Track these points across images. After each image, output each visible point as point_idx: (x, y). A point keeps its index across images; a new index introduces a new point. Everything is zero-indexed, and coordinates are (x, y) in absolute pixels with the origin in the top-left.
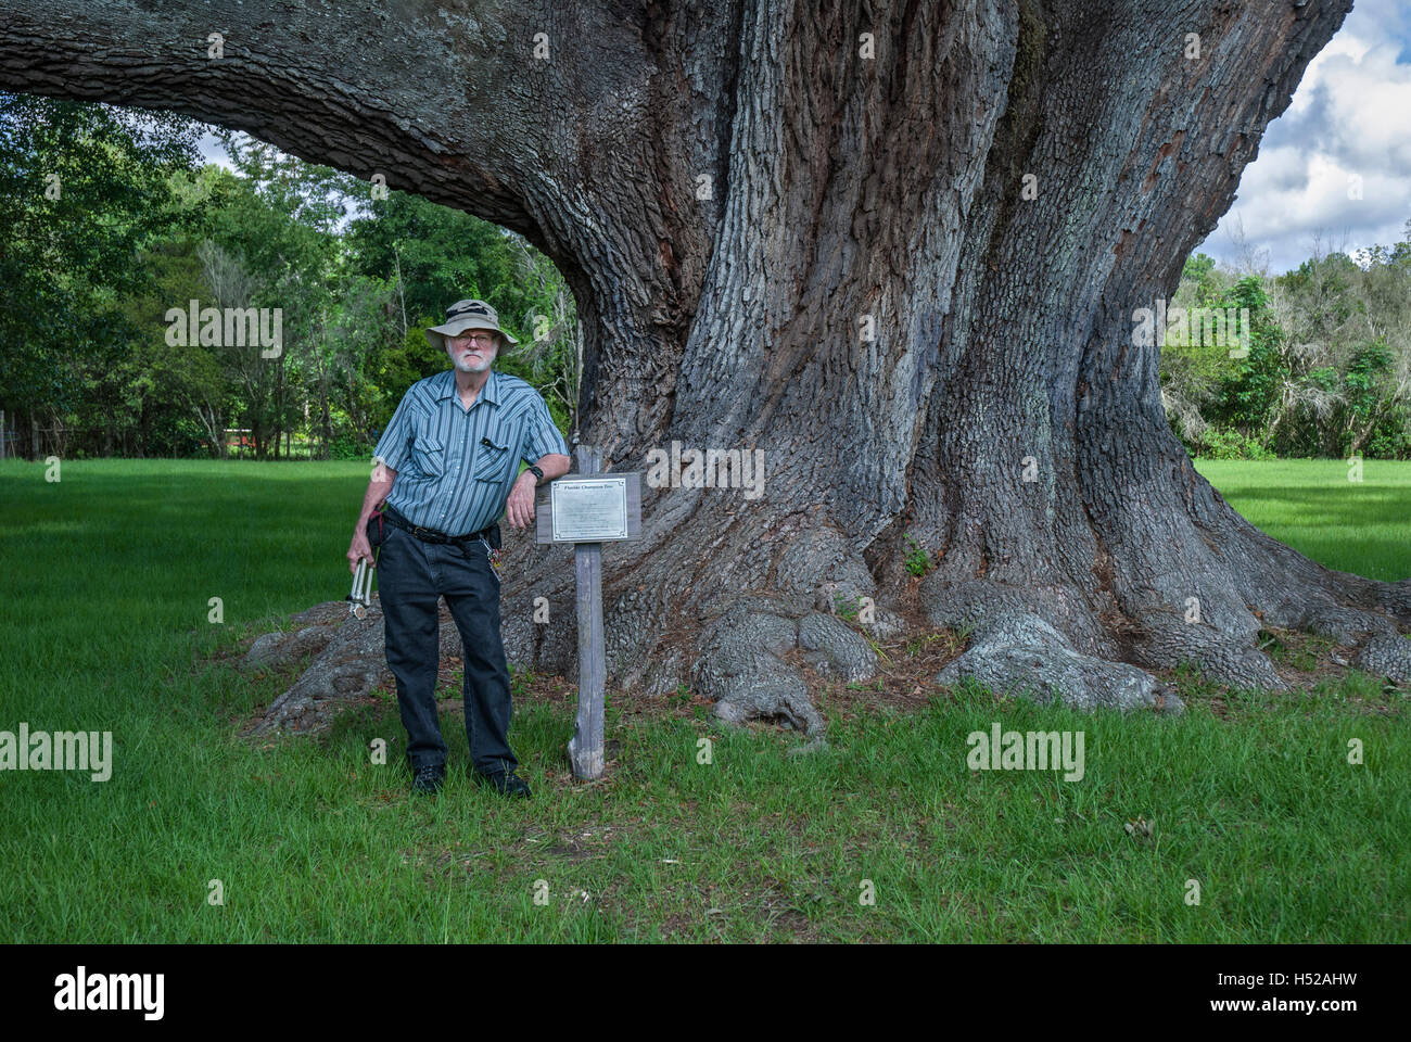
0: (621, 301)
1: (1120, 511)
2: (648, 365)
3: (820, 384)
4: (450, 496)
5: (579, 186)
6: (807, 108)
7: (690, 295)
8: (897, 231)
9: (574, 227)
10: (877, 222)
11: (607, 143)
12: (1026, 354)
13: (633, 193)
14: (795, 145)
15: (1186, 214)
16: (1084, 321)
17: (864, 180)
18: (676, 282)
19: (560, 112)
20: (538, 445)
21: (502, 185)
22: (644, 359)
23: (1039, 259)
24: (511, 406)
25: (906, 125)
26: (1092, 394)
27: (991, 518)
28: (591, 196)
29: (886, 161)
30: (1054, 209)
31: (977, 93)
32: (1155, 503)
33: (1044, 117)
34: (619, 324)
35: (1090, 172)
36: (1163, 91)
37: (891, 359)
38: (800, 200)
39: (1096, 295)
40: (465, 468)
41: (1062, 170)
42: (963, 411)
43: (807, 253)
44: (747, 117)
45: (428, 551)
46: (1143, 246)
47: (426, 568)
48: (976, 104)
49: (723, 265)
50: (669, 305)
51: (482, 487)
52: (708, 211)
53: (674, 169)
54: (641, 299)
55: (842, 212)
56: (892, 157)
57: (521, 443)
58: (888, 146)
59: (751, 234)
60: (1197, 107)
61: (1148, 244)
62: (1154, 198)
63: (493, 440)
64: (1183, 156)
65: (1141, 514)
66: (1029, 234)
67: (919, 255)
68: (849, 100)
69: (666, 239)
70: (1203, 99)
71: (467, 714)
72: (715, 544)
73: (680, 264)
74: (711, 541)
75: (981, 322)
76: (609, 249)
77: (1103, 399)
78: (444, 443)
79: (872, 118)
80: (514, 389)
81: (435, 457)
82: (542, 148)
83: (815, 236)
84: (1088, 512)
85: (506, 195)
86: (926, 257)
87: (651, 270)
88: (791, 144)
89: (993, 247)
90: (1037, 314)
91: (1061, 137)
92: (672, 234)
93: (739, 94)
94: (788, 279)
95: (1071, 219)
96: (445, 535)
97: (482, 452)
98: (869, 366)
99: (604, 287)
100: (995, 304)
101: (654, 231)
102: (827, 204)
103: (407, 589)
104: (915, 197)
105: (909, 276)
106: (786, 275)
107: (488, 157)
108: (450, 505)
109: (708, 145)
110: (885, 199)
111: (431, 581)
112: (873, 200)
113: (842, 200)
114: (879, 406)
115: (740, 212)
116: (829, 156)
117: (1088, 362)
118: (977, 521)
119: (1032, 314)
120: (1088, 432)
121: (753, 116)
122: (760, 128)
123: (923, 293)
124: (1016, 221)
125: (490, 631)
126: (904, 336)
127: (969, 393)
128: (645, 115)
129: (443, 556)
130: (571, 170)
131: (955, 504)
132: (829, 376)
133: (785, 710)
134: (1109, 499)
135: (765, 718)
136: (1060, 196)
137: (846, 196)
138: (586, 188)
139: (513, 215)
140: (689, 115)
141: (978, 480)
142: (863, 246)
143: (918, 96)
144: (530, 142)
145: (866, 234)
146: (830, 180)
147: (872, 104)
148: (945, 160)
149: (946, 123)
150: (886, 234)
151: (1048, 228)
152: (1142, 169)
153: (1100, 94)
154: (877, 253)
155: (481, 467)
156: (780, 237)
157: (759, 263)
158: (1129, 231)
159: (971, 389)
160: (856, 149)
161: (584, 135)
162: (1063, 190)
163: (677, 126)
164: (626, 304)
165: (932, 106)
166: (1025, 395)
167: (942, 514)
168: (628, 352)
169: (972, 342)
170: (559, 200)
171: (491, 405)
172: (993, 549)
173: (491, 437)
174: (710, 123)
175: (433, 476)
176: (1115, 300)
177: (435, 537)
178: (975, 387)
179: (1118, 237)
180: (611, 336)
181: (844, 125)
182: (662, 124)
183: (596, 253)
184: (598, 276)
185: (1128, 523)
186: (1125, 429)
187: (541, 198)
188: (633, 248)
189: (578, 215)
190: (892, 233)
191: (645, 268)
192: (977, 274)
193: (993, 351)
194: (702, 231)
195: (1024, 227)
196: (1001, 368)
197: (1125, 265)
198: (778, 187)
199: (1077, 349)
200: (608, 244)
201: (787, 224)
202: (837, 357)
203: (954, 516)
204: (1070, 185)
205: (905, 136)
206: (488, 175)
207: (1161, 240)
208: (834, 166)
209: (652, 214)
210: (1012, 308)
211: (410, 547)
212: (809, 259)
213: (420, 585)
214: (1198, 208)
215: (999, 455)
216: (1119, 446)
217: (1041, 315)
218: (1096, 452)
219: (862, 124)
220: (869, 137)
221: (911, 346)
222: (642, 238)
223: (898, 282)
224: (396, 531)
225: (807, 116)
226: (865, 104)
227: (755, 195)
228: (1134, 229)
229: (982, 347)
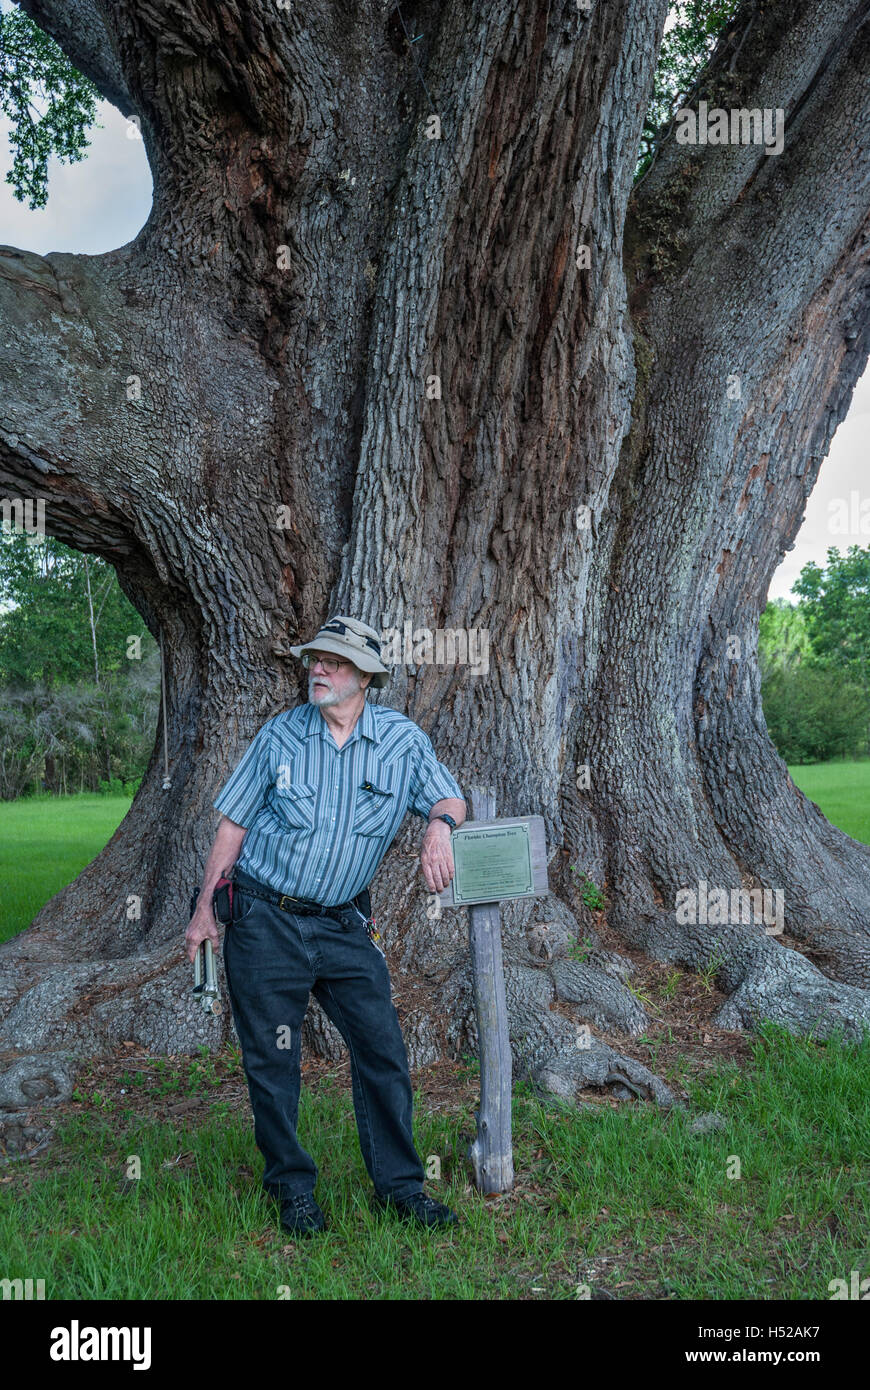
0: (237, 632)
1: (756, 830)
2: (263, 701)
3: (475, 712)
4: (326, 856)
5: (203, 508)
6: (444, 424)
7: (310, 623)
8: (539, 551)
9: (193, 553)
10: (518, 542)
11: (233, 463)
12: (655, 674)
13: (257, 515)
14: (433, 462)
15: (774, 533)
16: (696, 641)
17: (500, 500)
18: (298, 609)
19: (185, 428)
20: (430, 790)
21: (113, 509)
22: (259, 693)
23: (660, 578)
24: (390, 744)
25: (544, 442)
26: (710, 714)
27: (654, 844)
28: (214, 520)
29: (524, 478)
30: (670, 529)
31: (608, 410)
32: (788, 822)
33: (652, 439)
34: (232, 657)
35: (699, 492)
36: (749, 415)
37: (540, 684)
38: (436, 521)
39: (704, 614)
40: (343, 819)
41: (674, 490)
42: (602, 736)
43: (444, 576)
44: (381, 432)
45: (303, 926)
46: (742, 566)
47: (300, 947)
48: (609, 422)
49: (357, 590)
50: (289, 635)
51: (362, 841)
52: (327, 534)
53: (296, 489)
54: (259, 629)
55: (479, 532)
56: (531, 475)
57: (406, 788)
58: (525, 464)
59: (386, 557)
60: (777, 430)
61: (746, 564)
62: (749, 518)
63: (374, 783)
64: (770, 477)
65: (777, 831)
66: (649, 554)
67: (560, 575)
68: (484, 417)
69: (290, 564)
70: (781, 424)
71: (361, 1126)
72: (408, 889)
73: (301, 590)
74: (403, 888)
75: (610, 644)
76: (228, 577)
77: (720, 718)
78: (315, 788)
79: (507, 435)
80: (393, 723)
81: (304, 805)
82: (164, 466)
83: (450, 557)
84: (722, 833)
85: (114, 519)
86: (565, 577)
87: (273, 597)
88: (428, 461)
89: (614, 568)
90: (662, 634)
91: (672, 457)
92: (295, 557)
93: (370, 410)
94: (425, 603)
95: (686, 539)
96: (319, 906)
97: (361, 799)
98: (521, 691)
99: (219, 618)
100: (622, 625)
101: (278, 557)
102: (461, 524)
103: (272, 974)
104: (556, 516)
105: (551, 598)
106: (424, 600)
107: (100, 479)
108: (327, 866)
109: (326, 466)
110: (525, 518)
111: (306, 962)
112: (511, 519)
113: (478, 520)
114: (533, 734)
115: (373, 534)
116: (461, 475)
117: (704, 681)
118: (637, 848)
119: (657, 634)
120: (711, 751)
121: (388, 432)
122: (396, 445)
123: (563, 616)
124: (633, 540)
125: (391, 1021)
126: (551, 659)
127: (606, 717)
128: (271, 432)
129: (321, 931)
130: (195, 490)
131: (611, 833)
132: (485, 704)
133: (619, 1077)
134: (743, 818)
135: (593, 1088)
136: (675, 515)
137: (484, 516)
138: (209, 510)
139: (114, 541)
140: (308, 432)
141: (631, 806)
142: (505, 568)
143: (554, 409)
144: (150, 460)
145: (504, 554)
146: (463, 499)
147: (505, 419)
148: (582, 478)
149: (584, 440)
150: (528, 553)
151: (666, 547)
152: (737, 489)
153: (701, 416)
154: (520, 574)
155: (362, 818)
156: (417, 559)
157: (396, 587)
158: (729, 551)
159: (608, 713)
160: (494, 467)
161: (210, 453)
162: (677, 510)
163: (299, 444)
164: (242, 635)
165: (570, 423)
166: (659, 716)
167: (599, 842)
168: (240, 687)
169: (603, 665)
170: (179, 524)
171: (369, 741)
172: (665, 877)
173: (372, 779)
174: (327, 442)
175: (301, 828)
176: (721, 619)
177: (308, 908)
178: (612, 710)
179: (719, 557)
180: (220, 669)
181: (478, 443)
182: (286, 441)
183: (213, 581)
184: (213, 606)
185: (766, 841)
186: (747, 747)
187: (157, 522)
188: (254, 574)
189: (198, 540)
190: (534, 552)
191: (268, 596)
192: (602, 595)
193: (624, 672)
194: (322, 556)
195: (643, 547)
196: (633, 690)
197: (728, 583)
198: (416, 507)
199: (691, 669)
200: (227, 571)
201: (423, 545)
202: (489, 684)
203: (610, 844)
204: (684, 505)
205: (543, 454)
206: (97, 497)
207: (757, 560)
208: (467, 485)
209: (276, 538)
210: (638, 629)
211: (277, 922)
212: (446, 582)
213: (292, 969)
214: (781, 527)
215: (645, 778)
216: (744, 764)
217: (666, 635)
218: (723, 772)
219: (498, 442)
220: (506, 455)
221: (557, 670)
222: (264, 563)
223: (541, 602)
224: (255, 903)
225: (444, 433)
226: (502, 421)
227: (390, 516)
228: (733, 549)
229: (614, 670)
